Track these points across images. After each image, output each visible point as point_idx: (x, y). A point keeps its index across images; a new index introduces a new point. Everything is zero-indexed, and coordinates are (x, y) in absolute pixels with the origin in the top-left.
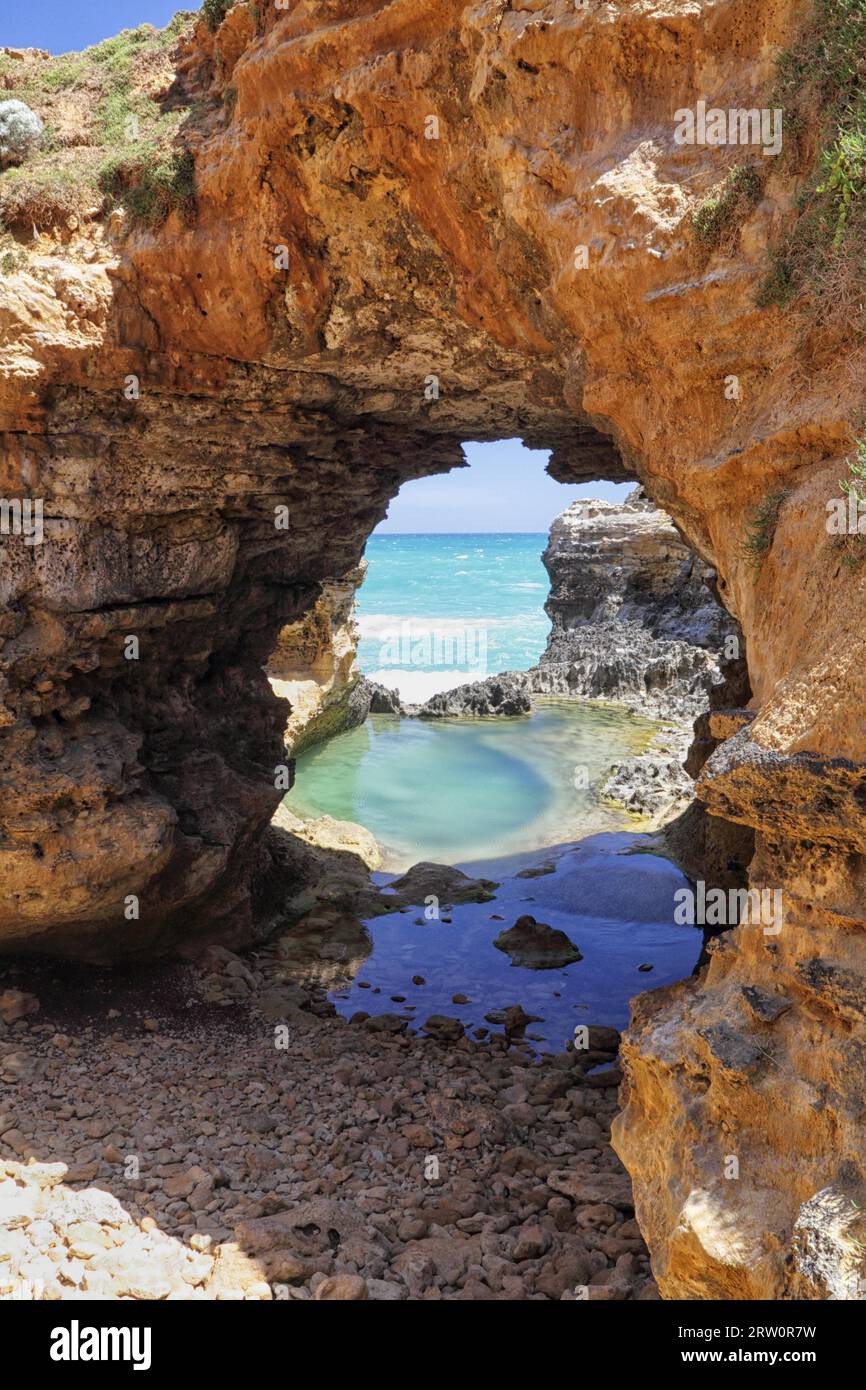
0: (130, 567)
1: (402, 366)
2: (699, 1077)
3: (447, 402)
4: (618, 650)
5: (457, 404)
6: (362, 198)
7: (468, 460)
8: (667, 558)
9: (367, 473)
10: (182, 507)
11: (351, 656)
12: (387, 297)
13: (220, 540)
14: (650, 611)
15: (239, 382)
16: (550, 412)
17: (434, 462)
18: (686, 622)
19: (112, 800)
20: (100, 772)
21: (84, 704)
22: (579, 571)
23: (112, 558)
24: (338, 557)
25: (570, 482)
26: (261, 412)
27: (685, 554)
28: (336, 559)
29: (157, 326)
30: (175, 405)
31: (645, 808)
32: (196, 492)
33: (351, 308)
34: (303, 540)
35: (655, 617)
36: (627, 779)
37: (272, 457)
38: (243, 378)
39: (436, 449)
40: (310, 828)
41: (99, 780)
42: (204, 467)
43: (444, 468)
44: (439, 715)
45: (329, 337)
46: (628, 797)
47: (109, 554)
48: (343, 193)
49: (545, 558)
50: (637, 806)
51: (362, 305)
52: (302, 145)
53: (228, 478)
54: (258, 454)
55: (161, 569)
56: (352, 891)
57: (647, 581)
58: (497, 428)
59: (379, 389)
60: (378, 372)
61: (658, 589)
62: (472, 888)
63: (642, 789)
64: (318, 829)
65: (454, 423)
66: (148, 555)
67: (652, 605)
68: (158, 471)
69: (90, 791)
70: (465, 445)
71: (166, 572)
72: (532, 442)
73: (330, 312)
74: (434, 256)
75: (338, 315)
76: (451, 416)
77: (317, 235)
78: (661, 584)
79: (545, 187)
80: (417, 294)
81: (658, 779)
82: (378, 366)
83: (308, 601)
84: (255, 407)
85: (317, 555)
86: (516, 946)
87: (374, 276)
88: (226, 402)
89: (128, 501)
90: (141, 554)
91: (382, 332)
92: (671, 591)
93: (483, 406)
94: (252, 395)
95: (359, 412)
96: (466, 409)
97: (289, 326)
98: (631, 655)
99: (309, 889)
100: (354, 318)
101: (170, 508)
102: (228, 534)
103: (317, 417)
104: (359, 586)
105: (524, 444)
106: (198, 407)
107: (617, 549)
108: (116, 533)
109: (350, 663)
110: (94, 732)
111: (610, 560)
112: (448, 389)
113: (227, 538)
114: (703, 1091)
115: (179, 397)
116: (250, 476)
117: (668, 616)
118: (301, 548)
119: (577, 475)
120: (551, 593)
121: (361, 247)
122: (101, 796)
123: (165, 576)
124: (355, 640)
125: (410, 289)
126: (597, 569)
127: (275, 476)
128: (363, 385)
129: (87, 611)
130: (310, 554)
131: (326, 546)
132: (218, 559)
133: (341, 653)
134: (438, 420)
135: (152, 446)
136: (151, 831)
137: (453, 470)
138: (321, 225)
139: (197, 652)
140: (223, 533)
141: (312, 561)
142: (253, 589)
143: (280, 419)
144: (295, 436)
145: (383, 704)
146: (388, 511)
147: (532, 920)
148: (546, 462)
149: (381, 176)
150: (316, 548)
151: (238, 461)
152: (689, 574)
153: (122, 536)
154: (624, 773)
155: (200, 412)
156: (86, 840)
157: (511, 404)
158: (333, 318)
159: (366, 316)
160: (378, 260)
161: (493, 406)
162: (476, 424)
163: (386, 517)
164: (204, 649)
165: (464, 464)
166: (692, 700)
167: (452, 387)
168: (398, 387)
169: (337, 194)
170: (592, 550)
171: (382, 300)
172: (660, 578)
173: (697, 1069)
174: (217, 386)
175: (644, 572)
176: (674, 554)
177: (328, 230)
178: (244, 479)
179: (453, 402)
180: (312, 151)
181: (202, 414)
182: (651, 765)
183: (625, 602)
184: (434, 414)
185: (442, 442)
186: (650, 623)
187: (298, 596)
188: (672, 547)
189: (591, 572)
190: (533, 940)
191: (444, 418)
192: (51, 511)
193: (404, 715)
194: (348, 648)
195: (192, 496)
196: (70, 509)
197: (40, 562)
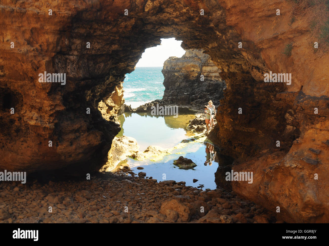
0: (88, 69)
1: (160, 16)
3: (163, 28)
4: (185, 93)
7: (161, 43)
8: (193, 71)
9: (140, 46)
10: (101, 53)
11: (122, 95)
13: (108, 62)
14: (190, 84)
17: (154, 44)
18: (200, 86)
19: (88, 129)
20: (85, 123)
22: (171, 74)
23: (84, 67)
24: (130, 68)
27: (198, 69)
30: (102, 26)
32: (105, 49)
34: (123, 64)
35: (192, 85)
37: (125, 40)
38: (120, 18)
39: (155, 40)
40: (121, 139)
41: (86, 125)
42: (108, 43)
43: (155, 45)
44: (142, 111)
45: (146, 8)
47: (84, 65)
49: (162, 71)
50: (198, 130)
53: (113, 46)
54: (122, 39)
55: (95, 70)
57: (188, 76)
59: (150, 23)
61: (191, 78)
63: (199, 126)
64: (123, 139)
65: (162, 33)
66: (92, 66)
67: (190, 82)
69: (85, 128)
70: (161, 39)
71: (96, 71)
72: (178, 39)
76: (162, 31)
78: (192, 77)
82: (154, 17)
83: (122, 80)
86: (180, 163)
88: (115, 25)
89: (88, 51)
90: (91, 66)
91: (160, 7)
92: (195, 79)
94: (122, 23)
95: (143, 29)
96: (166, 30)
97: (136, 5)
98: (187, 94)
99: (124, 154)
100: (153, 3)
101: (99, 53)
102: (110, 61)
105: (175, 39)
106: (108, 26)
107: (181, 69)
108: (85, 60)
109: (122, 97)
110: (81, 113)
111: (179, 71)
112: (165, 24)
113: (110, 62)
115: (103, 23)
116: (118, 45)
117: (196, 85)
119: (189, 47)
120: (165, 80)
122: (87, 129)
123: (96, 72)
124: (122, 92)
126: (176, 74)
127: (123, 45)
128: (147, 22)
129: (80, 80)
132: (108, 67)
134: (159, 32)
136: (99, 138)
139: (97, 93)
140: (109, 61)
141: (124, 69)
142: (110, 76)
146: (142, 56)
147: (182, 157)
148: (181, 44)
150: (125, 66)
151: (117, 41)
152: (200, 74)
156: (83, 140)
158: (148, 3)
159: (156, 3)
162: (168, 33)
163: (141, 58)
164: (98, 92)
165: (159, 44)
167: (166, 23)
168: (155, 23)
170: (174, 69)
172: (191, 76)
175: (187, 74)
176: (195, 70)
178: (116, 46)
179: (165, 28)
181: (109, 28)
183: (183, 82)
184: (158, 31)
185: (157, 38)
186: (191, 87)
187: (120, 78)
188: (195, 68)
189: (174, 74)
190: (184, 162)
191: (160, 32)
192: (71, 53)
193: (133, 112)
194: (121, 94)
195: (104, 50)
196: (76, 53)
197: (68, 67)
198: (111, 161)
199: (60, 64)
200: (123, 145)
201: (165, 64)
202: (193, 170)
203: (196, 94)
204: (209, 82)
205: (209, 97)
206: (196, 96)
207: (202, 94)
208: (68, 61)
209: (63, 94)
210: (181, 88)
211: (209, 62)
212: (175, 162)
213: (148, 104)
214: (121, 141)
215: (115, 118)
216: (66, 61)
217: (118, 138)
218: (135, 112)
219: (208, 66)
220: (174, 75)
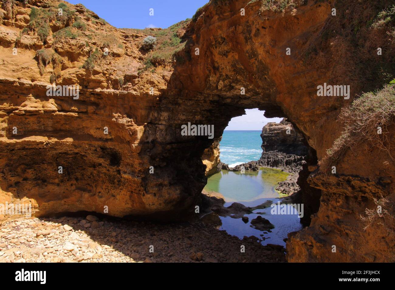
1: (234, 93)
2: (310, 246)
4: (279, 156)
5: (245, 101)
6: (227, 57)
7: (246, 113)
9: (224, 116)
11: (218, 156)
12: (231, 78)
15: (199, 96)
16: (265, 102)
17: (239, 114)
18: (295, 150)
19: (170, 184)
20: (168, 178)
21: (165, 164)
22: (269, 138)
25: (269, 118)
26: (204, 103)
27: (295, 134)
29: (183, 85)
30: (186, 101)
31: (286, 193)
33: (223, 81)
36: (282, 186)
37: (205, 112)
38: (200, 95)
39: (239, 111)
40: (210, 194)
41: (168, 180)
42: (191, 114)
43: (241, 115)
44: (237, 170)
45: (219, 86)
46: (282, 190)
47: (171, 132)
48: (223, 56)
49: (261, 135)
50: (284, 192)
51: (226, 80)
52: (214, 47)
53: (196, 117)
54: (203, 112)
56: (219, 208)
57: (285, 141)
58: (253, 106)
59: (228, 98)
60: (229, 94)
61: (288, 143)
62: (246, 209)
63: (286, 188)
65: (244, 105)
68: (182, 115)
69: (166, 182)
70: (245, 110)
72: (261, 109)
73: (219, 81)
74: (242, 69)
75: (221, 82)
76: (243, 103)
77: (216, 65)
78: (289, 141)
79: (268, 53)
80: (238, 77)
81: (289, 186)
82: (229, 93)
83: (211, 144)
84: (202, 102)
87: (229, 74)
88: (197, 100)
90: (178, 132)
91: (230, 85)
92: (291, 143)
93: (250, 101)
94: (202, 99)
95: (224, 102)
96: (246, 102)
97: (210, 84)
98: (282, 158)
99: (210, 207)
100: (224, 82)
103: (215, 104)
104: (220, 141)
105: (259, 109)
106: (190, 102)
107: (278, 133)
109: (218, 158)
110: (167, 170)
111: (276, 136)
114: (312, 249)
115: (186, 100)
116: (201, 116)
117: (291, 149)
120: (263, 143)
121: (226, 68)
122: (168, 183)
124: (219, 153)
125: (236, 76)
126: (273, 138)
127: (206, 116)
128: (225, 97)
129: (166, 144)
133: (216, 156)
135: (181, 110)
136: (178, 191)
137: (243, 115)
138: (218, 63)
139: (187, 154)
143: (208, 104)
144: (211, 108)
145: (225, 168)
146: (228, 124)
147: (261, 217)
148: (264, 113)
149: (231, 52)
151: (199, 113)
152: (296, 139)
153: (174, 128)
154: (281, 184)
155: (191, 102)
156: (165, 193)
157: (257, 101)
158: (220, 83)
159: (227, 82)
160: (230, 70)
161: (253, 101)
162: (248, 105)
164: (189, 153)
165: (245, 114)
166: (297, 168)
168: (232, 97)
169: (221, 56)
170: (272, 134)
171: (231, 79)
173: (310, 244)
174: (195, 97)
175: (284, 139)
176: (292, 134)
177: (219, 64)
178: (199, 117)
180: (216, 47)
181: (191, 103)
182: (288, 183)
184: (239, 103)
185: (241, 109)
189: (272, 139)
190: (261, 221)
191: (241, 104)
192: (160, 123)
193: (229, 170)
194: (218, 154)
196: (164, 123)
197: (157, 134)
199: (150, 131)
201: (263, 129)
208: (158, 129)
209: (150, 155)
212: (253, 221)
216: (156, 129)
218: (231, 171)
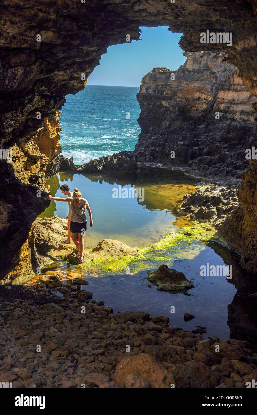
4: (179, 142)
7: (140, 37)
8: (199, 98)
9: (98, 38)
10: (18, 46)
11: (58, 138)
13: (33, 67)
14: (191, 124)
18: (210, 130)
22: (155, 103)
24: (75, 83)
27: (209, 97)
28: (75, 84)
32: (26, 38)
34: (61, 73)
35: (195, 128)
39: (129, 29)
40: (48, 222)
44: (93, 171)
49: (138, 96)
55: (5, 80)
57: (188, 110)
61: (194, 114)
64: (53, 222)
67: (191, 121)
70: (140, 28)
71: (7, 82)
72: (174, 28)
78: (195, 112)
83: (59, 106)
85: (67, 82)
86: (160, 279)
92: (200, 115)
98: (184, 145)
101: (13, 46)
102: (37, 64)
109: (57, 141)
111: (171, 98)
113: (36, 66)
116: (54, 32)
117: (201, 127)
118: (60, 77)
120: (142, 114)
123: (6, 84)
126: (164, 103)
130: (63, 81)
131: (71, 77)
132: (31, 77)
133: (53, 137)
134: (137, 11)
136: (5, 216)
139: (7, 128)
140: (34, 63)
141: (63, 85)
142: (36, 97)
145: (66, 166)
146: (100, 61)
147: (166, 266)
148: (180, 39)
150: (67, 78)
163: (99, 64)
164: (10, 126)
165: (138, 38)
166: (217, 167)
172: (194, 108)
175: (187, 105)
176: (203, 96)
178: (50, 34)
183: (178, 120)
184: (137, 8)
185: (132, 25)
186: (193, 130)
187: (55, 102)
188: (202, 93)
189: (161, 104)
190: (167, 276)
191: (140, 11)
193: (76, 172)
194: (56, 134)
195: (25, 40)
198: (25, 264)
200: (52, 234)
201: (143, 82)
202: (186, 294)
203: (201, 145)
204: (228, 122)
205: (227, 153)
206: (200, 149)
207: (213, 147)
210: (173, 132)
211: (232, 82)
212: (151, 275)
213: (106, 159)
214: (49, 227)
215: (40, 179)
217: (43, 219)
218: (80, 172)
219: (229, 90)
220: (161, 106)
